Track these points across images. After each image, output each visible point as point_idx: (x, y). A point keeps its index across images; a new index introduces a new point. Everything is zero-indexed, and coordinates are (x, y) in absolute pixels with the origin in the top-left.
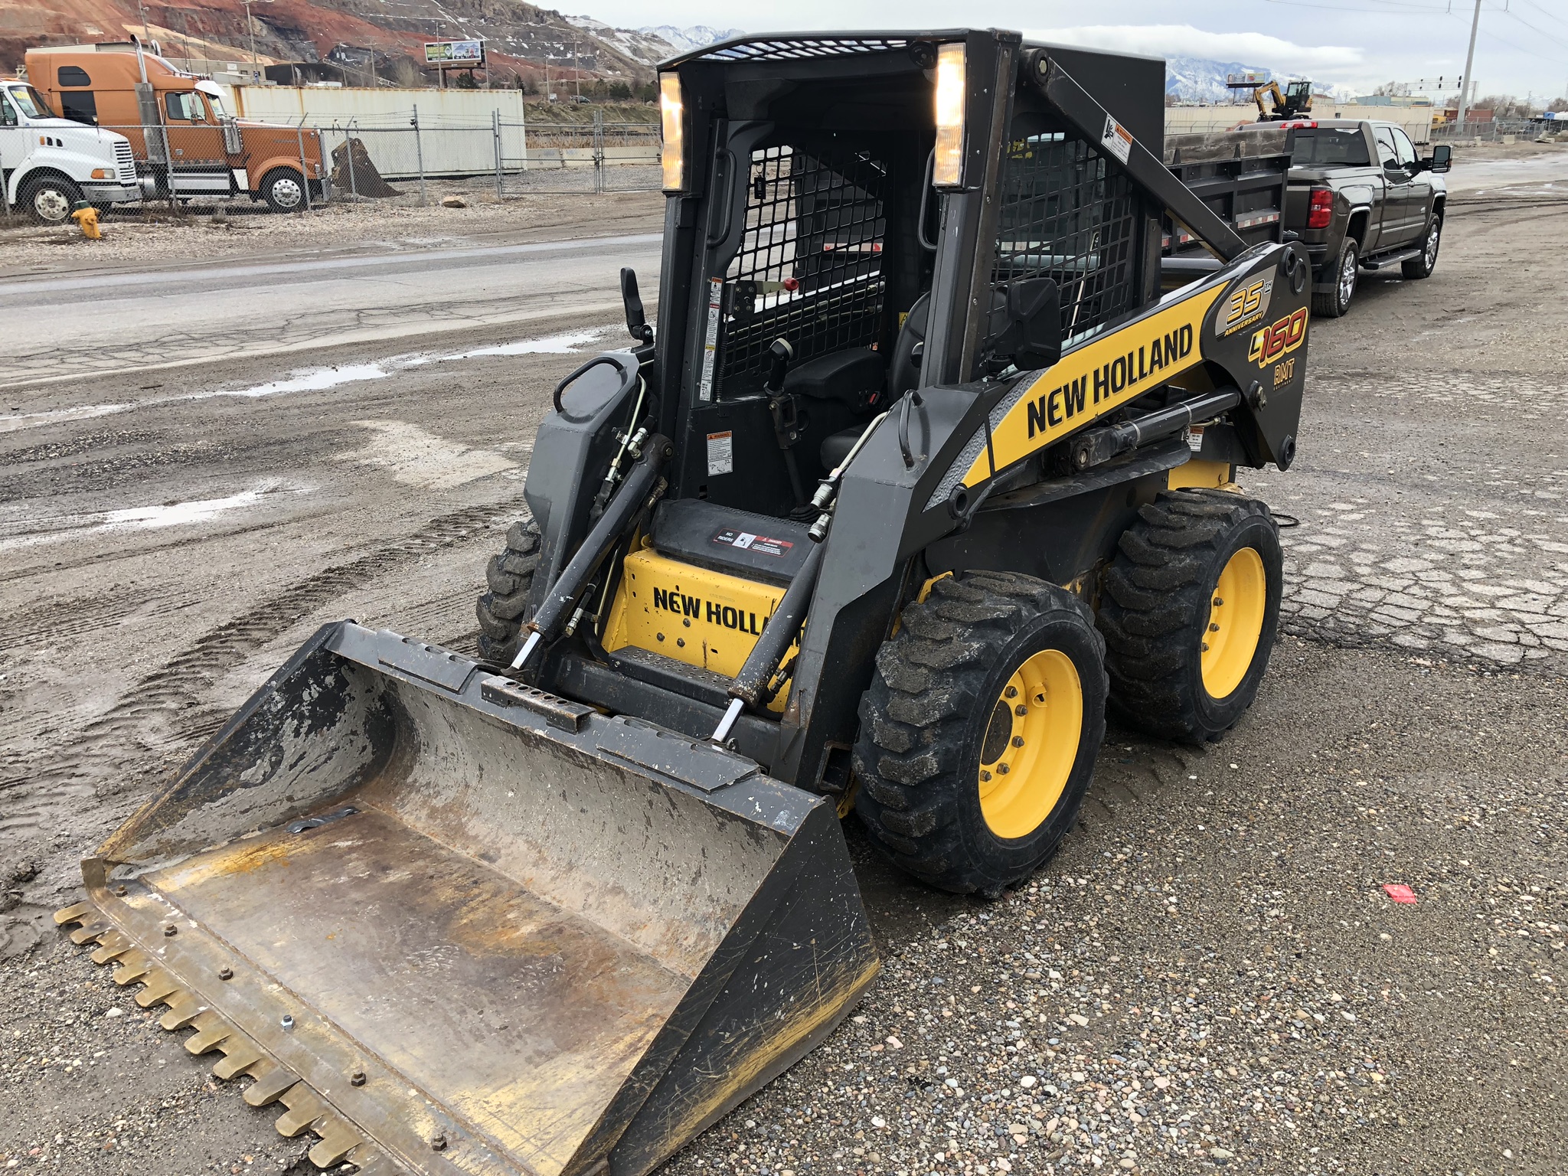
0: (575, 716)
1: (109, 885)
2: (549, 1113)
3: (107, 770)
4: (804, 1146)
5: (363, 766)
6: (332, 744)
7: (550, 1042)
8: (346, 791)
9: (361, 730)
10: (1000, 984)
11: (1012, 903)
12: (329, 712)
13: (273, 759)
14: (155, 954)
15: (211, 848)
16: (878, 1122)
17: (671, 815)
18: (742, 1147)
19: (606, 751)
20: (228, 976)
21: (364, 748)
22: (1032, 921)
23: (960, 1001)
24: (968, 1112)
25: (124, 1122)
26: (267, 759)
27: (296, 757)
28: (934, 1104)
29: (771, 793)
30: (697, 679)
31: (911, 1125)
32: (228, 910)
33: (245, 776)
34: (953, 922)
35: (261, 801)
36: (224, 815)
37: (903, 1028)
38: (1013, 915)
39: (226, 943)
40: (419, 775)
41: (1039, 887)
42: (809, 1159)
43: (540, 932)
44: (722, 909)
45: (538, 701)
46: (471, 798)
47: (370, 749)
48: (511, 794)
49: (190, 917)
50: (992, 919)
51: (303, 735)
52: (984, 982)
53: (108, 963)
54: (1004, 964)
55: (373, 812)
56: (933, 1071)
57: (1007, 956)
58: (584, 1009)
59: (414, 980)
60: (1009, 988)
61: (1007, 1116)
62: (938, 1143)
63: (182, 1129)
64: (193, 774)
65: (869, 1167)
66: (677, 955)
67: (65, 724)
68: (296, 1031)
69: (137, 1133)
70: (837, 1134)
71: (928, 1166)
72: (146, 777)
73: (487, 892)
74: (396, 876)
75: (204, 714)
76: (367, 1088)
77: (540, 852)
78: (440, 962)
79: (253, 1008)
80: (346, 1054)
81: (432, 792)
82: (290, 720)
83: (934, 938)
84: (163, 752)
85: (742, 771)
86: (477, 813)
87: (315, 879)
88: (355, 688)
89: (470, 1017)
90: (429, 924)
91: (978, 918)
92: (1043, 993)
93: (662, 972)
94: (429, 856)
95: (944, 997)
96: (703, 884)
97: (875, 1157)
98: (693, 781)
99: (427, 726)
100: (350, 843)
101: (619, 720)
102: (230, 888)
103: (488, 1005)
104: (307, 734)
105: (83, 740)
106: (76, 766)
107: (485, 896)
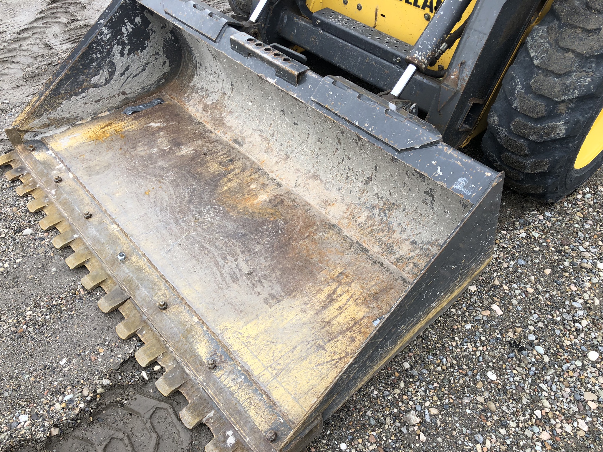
0: (296, 73)
1: (25, 143)
2: (280, 346)
3: (31, 60)
4: (443, 389)
5: (164, 74)
6: (145, 61)
7: (278, 288)
8: (156, 88)
9: (161, 52)
10: (564, 270)
11: (566, 205)
12: (140, 41)
13: (110, 70)
14: (50, 193)
15: (81, 122)
16: (492, 376)
17: (357, 143)
18: (402, 385)
19: (319, 104)
20: (89, 216)
21: (164, 63)
22: (581, 221)
23: (538, 281)
24: (554, 378)
25: (30, 312)
26: (106, 70)
27: (124, 69)
28: (529, 366)
29: (451, 161)
30: (375, 39)
31: (514, 381)
32: (90, 167)
33: (94, 80)
34: (529, 217)
35: (106, 95)
36: (85, 103)
37: (502, 299)
38: (568, 215)
39: (88, 191)
40: (196, 81)
41: (584, 194)
42: (447, 401)
43: (270, 201)
44: (384, 204)
45: (269, 56)
46: (227, 102)
47: (168, 63)
48: (250, 104)
49: (69, 170)
50: (554, 217)
51: (126, 55)
52: (552, 267)
53: (26, 195)
54: (566, 253)
55: (172, 103)
56: (526, 337)
57: (567, 247)
58: (298, 263)
59: (196, 230)
60: (570, 273)
61: (582, 384)
62: (535, 401)
63: (64, 322)
64: (61, 80)
65: (489, 414)
66: (354, 227)
67: (9, 29)
68: (127, 262)
69: (38, 322)
70: (464, 382)
71: (530, 419)
72: (49, 67)
73: (238, 168)
74: (186, 151)
75: (81, 27)
76: (168, 313)
77: (268, 143)
78: (211, 218)
79: (103, 241)
80: (155, 284)
81: (204, 94)
82: (116, 46)
83: (516, 229)
84: (59, 51)
85: (428, 139)
86: (231, 112)
87: (139, 149)
88: (154, 26)
89: (230, 263)
90: (205, 189)
91: (544, 215)
92: (595, 280)
93: (345, 239)
94: (204, 137)
95: (527, 276)
96: (373, 185)
97: (492, 406)
98: (386, 140)
99: (199, 52)
100: (158, 124)
101: (328, 79)
102: (91, 151)
103: (240, 255)
104: (129, 54)
105: (18, 40)
106: (14, 56)
107: (237, 171)
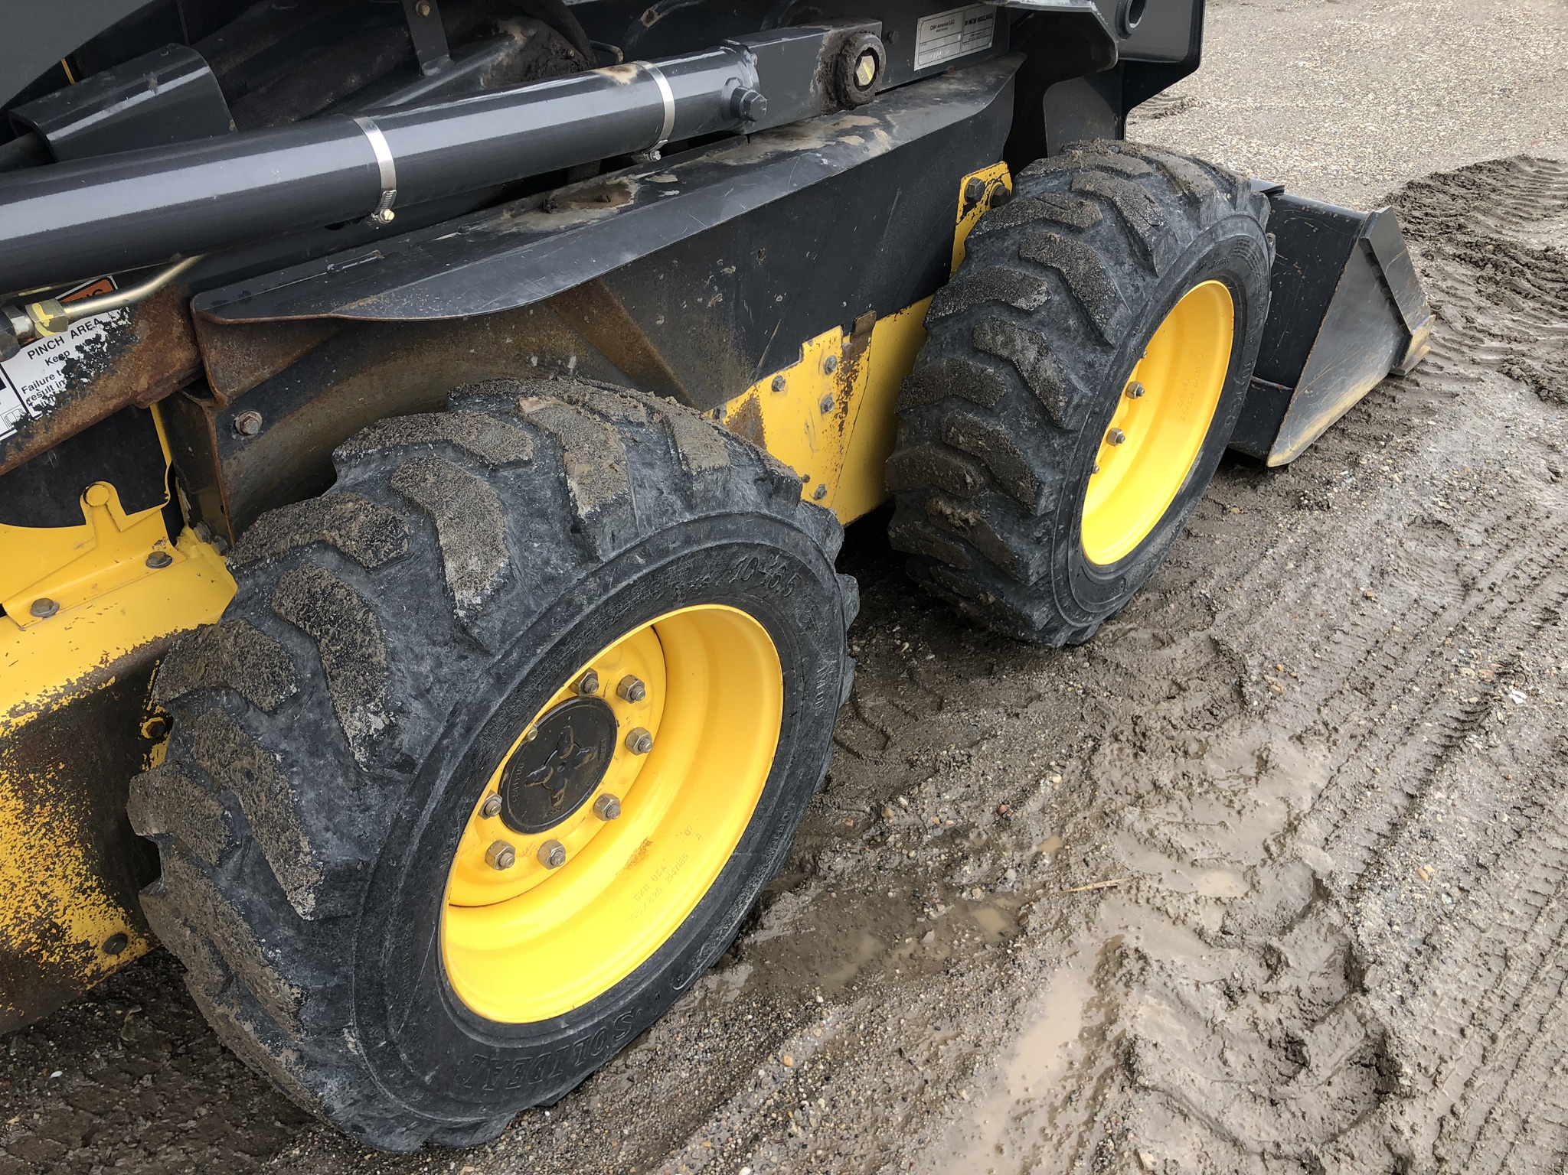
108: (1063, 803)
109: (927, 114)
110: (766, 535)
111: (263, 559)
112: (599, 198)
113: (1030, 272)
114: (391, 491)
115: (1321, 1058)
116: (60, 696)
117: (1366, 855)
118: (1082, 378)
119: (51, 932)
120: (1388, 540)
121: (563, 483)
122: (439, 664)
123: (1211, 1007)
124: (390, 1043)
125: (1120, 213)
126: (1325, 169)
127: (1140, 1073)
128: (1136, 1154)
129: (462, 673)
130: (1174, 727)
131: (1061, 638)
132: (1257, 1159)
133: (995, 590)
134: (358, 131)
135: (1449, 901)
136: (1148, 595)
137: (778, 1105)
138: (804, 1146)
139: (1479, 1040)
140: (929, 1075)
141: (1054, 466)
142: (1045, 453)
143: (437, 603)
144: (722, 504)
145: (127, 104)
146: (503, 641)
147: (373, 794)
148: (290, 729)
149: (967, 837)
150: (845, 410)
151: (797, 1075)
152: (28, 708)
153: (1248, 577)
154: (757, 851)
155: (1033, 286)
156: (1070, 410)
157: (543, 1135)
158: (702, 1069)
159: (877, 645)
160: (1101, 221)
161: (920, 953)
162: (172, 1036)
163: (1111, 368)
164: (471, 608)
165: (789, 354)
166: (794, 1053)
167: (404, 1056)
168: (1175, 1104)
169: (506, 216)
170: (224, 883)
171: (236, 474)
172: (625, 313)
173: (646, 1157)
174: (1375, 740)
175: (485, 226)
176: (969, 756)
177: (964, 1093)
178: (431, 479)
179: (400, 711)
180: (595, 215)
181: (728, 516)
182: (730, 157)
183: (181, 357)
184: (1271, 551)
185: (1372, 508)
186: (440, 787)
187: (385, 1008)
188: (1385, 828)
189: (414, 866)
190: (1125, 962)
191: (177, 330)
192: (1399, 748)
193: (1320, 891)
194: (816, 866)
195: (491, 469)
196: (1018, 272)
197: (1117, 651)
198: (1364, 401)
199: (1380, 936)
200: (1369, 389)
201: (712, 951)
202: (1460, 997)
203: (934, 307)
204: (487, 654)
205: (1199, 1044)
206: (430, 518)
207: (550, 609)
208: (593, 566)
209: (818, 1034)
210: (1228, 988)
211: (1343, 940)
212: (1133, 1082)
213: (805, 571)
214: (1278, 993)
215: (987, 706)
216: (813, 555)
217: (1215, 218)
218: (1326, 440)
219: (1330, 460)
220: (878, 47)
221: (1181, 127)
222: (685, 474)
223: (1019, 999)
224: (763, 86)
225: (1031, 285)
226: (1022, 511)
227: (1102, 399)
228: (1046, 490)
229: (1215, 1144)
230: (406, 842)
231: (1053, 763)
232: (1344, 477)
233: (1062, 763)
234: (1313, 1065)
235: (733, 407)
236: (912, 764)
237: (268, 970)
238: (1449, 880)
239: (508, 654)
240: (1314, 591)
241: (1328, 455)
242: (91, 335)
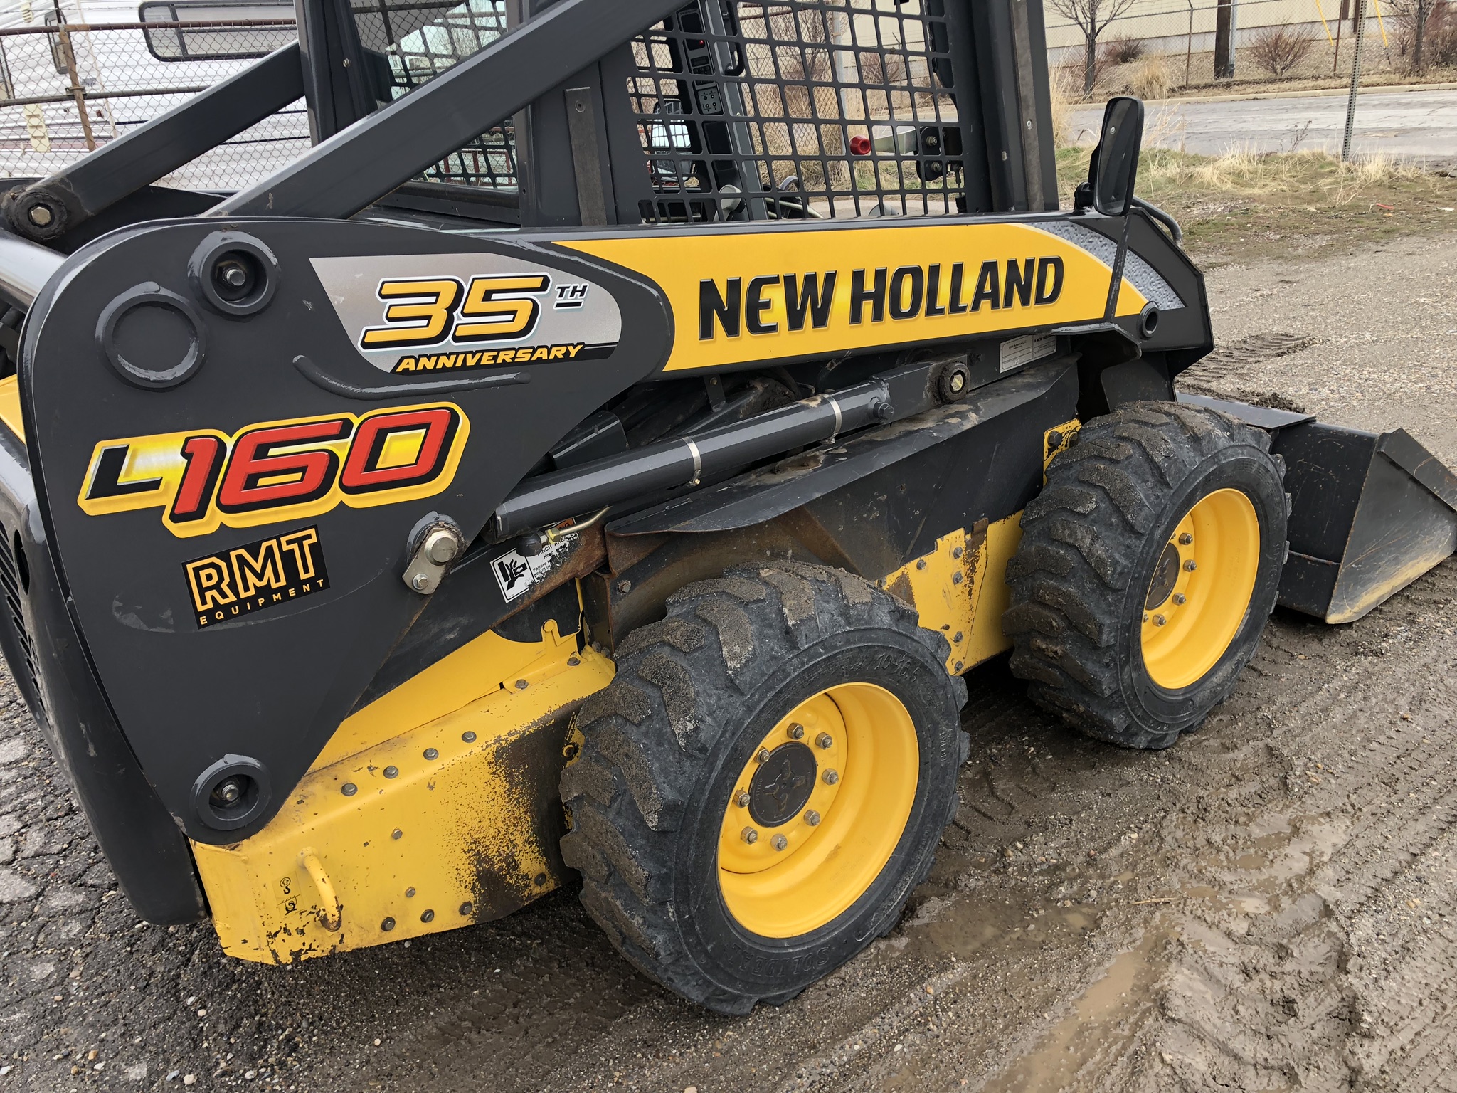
108: (1137, 852)
109: (1004, 400)
110: (896, 643)
111: (633, 652)
112: (803, 464)
113: (1085, 490)
114: (696, 616)
115: (1307, 1011)
116: (529, 727)
117: (1369, 892)
118: (1123, 555)
119: (513, 865)
120: (1431, 678)
121: (781, 610)
122: (719, 699)
123: (1230, 979)
124: (691, 917)
125: (1144, 449)
126: (1430, 388)
127: (1169, 1009)
128: (1160, 1054)
129: (730, 704)
130: (1229, 805)
131: (1141, 742)
132: (1252, 1068)
133: (1084, 702)
134: (684, 444)
135: (1429, 922)
136: (1222, 717)
137: (921, 1015)
138: (938, 1037)
139: (1433, 1008)
140: (1023, 1003)
141: (1111, 613)
142: (1103, 605)
143: (718, 669)
144: (866, 623)
145: (585, 440)
146: (750, 688)
147: (687, 765)
148: (647, 732)
149: (1065, 870)
150: (972, 582)
151: (936, 999)
152: (516, 732)
153: (1304, 705)
154: (907, 855)
155: (1087, 498)
156: (1116, 576)
157: (774, 1021)
158: (874, 993)
159: (1010, 749)
160: (1131, 456)
161: (1025, 937)
162: (558, 957)
163: (1143, 548)
164: (735, 670)
165: (927, 546)
166: (934, 986)
167: (697, 927)
168: (1196, 1033)
169: (754, 477)
170: (611, 817)
171: (617, 613)
172: (819, 525)
173: (838, 1035)
174: (1392, 817)
175: (742, 483)
176: (1071, 820)
177: (1046, 1015)
178: (715, 609)
179: (701, 720)
180: (801, 473)
181: (872, 629)
182: (878, 436)
183: (598, 553)
184: (1326, 685)
185: (1421, 654)
186: (720, 764)
187: (689, 892)
188: (1389, 875)
189: (706, 808)
190: (1168, 947)
191: (597, 541)
192: (1411, 823)
193: (1327, 912)
194: (956, 885)
195: (745, 604)
196: (1077, 489)
197: (1191, 753)
198: (1430, 573)
199: (1367, 941)
200: (1434, 564)
201: (881, 921)
202: (1424, 982)
203: (1025, 514)
204: (743, 694)
205: (1218, 1000)
206: (715, 627)
207: (774, 673)
208: (796, 652)
209: (949, 978)
210: (1246, 968)
211: (1337, 942)
212: (1164, 1015)
213: (923, 666)
214: (1283, 973)
215: (1087, 789)
216: (929, 658)
217: (1216, 448)
218: (1392, 604)
219: (1391, 619)
220: (964, 369)
221: (1300, 362)
222: (846, 605)
223: (1090, 965)
224: (892, 400)
225: (1085, 497)
226: (1093, 645)
227: (1139, 569)
228: (1106, 630)
229: (1222, 1058)
230: (702, 792)
231: (1132, 826)
232: (1400, 632)
233: (1139, 825)
234: (1300, 1014)
235: (891, 579)
236: (1029, 824)
237: (632, 861)
238: (1432, 909)
239: (753, 695)
240: (1359, 714)
241: (1390, 615)
242: (562, 544)
